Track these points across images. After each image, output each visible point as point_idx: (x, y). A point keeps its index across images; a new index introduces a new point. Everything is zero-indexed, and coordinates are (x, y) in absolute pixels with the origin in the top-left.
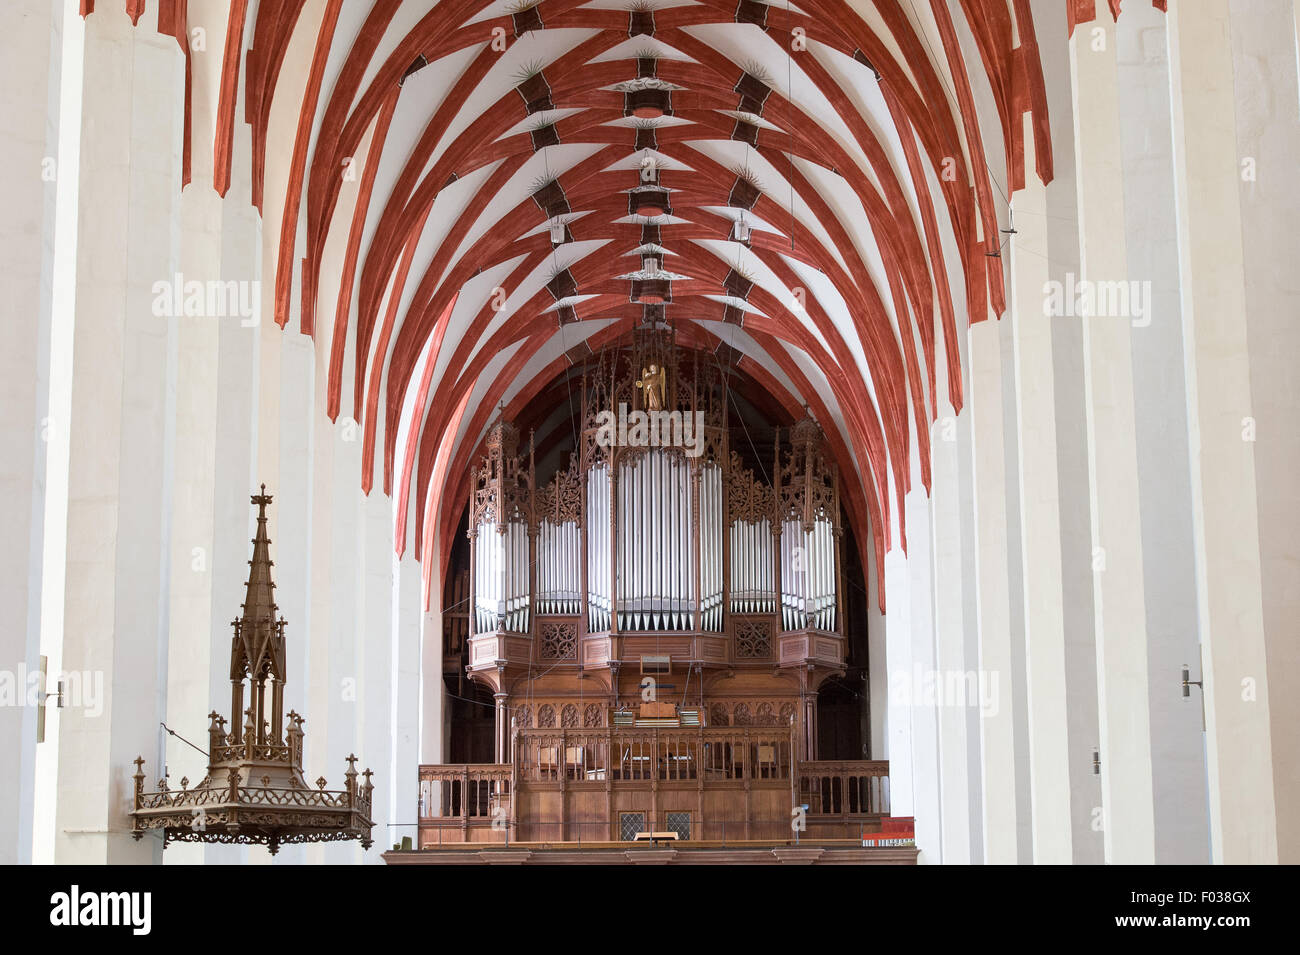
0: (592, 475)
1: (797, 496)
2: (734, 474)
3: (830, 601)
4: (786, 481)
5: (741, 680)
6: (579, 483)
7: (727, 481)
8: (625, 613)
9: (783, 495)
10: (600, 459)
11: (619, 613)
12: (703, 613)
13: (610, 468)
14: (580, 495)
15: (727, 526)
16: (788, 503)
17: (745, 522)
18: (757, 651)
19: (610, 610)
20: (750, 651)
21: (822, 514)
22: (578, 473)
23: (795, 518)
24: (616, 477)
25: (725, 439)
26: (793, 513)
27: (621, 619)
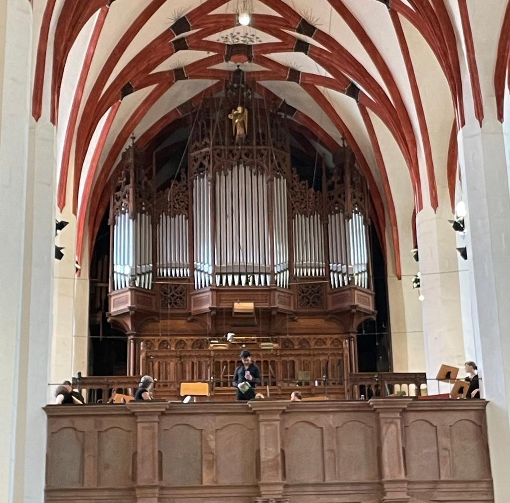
0: (197, 183)
1: (340, 196)
2: (295, 183)
3: (364, 268)
4: (331, 188)
5: (304, 323)
6: (187, 189)
7: (290, 187)
8: (221, 274)
9: (329, 197)
10: (202, 172)
11: (217, 274)
12: (276, 274)
13: (210, 176)
14: (188, 197)
15: (291, 218)
16: (333, 201)
17: (303, 216)
18: (313, 303)
19: (210, 272)
20: (308, 303)
21: (356, 209)
22: (187, 182)
23: (338, 212)
24: (214, 182)
25: (288, 159)
26: (336, 208)
27: (218, 278)
